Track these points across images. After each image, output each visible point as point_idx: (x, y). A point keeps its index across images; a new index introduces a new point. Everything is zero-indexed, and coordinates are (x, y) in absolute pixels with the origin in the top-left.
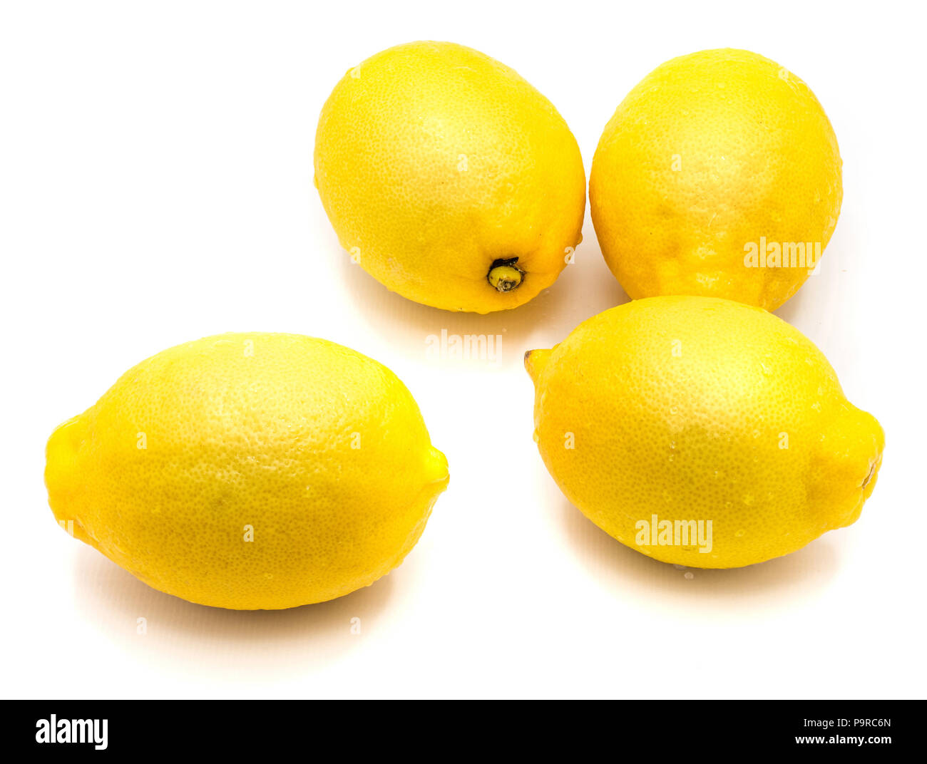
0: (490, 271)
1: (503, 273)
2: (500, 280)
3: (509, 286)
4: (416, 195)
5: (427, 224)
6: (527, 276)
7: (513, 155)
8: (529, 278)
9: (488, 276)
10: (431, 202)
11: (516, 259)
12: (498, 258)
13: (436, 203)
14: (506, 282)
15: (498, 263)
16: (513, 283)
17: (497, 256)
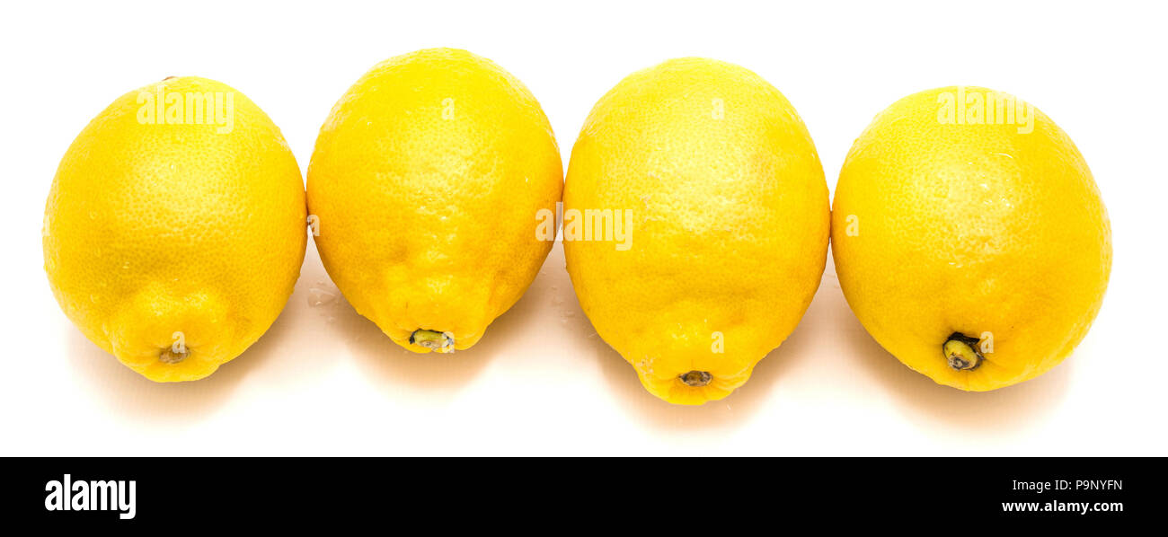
0: (948, 341)
1: (957, 348)
2: (953, 354)
3: (960, 364)
4: (903, 233)
5: (902, 267)
6: (985, 363)
7: (1020, 236)
8: (985, 367)
9: (944, 345)
10: (914, 247)
11: (978, 340)
12: (959, 331)
13: (919, 249)
14: (957, 359)
15: (957, 336)
16: (965, 364)
17: (959, 328)
